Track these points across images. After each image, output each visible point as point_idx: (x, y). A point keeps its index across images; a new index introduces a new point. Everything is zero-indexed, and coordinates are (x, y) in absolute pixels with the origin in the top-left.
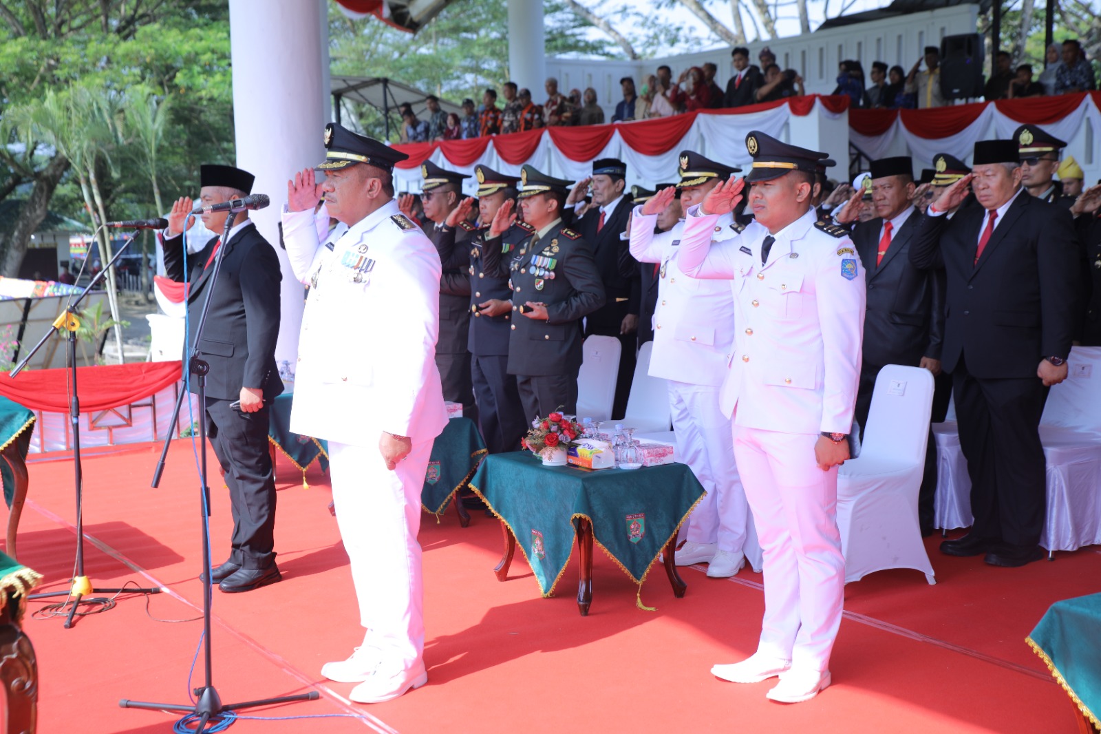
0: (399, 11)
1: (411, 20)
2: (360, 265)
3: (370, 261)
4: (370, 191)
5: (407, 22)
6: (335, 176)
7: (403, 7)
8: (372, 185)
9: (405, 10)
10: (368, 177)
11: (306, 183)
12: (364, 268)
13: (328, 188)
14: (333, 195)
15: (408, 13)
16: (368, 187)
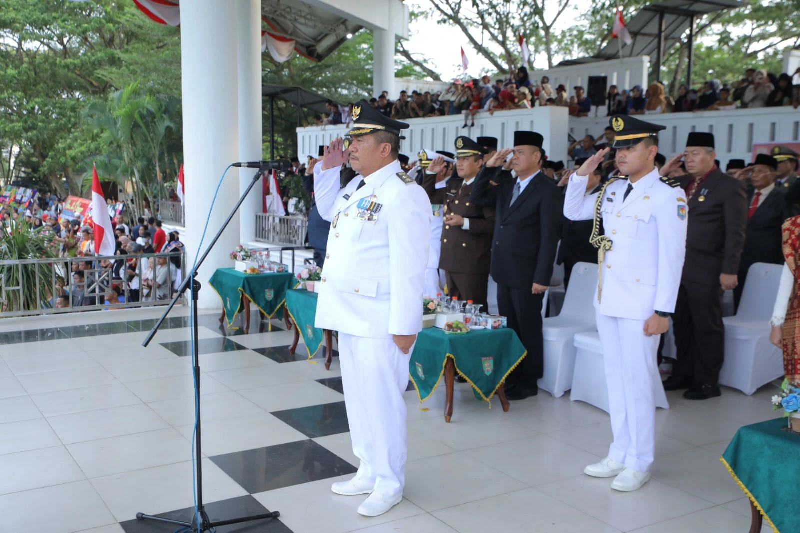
0: (311, 49)
1: (318, 54)
2: (371, 209)
3: (379, 205)
4: (383, 152)
5: (315, 55)
6: (359, 141)
7: (314, 46)
8: (385, 148)
9: (314, 48)
10: (382, 142)
11: (336, 148)
12: (374, 210)
13: (354, 150)
14: (357, 155)
15: (316, 50)
16: (382, 149)
